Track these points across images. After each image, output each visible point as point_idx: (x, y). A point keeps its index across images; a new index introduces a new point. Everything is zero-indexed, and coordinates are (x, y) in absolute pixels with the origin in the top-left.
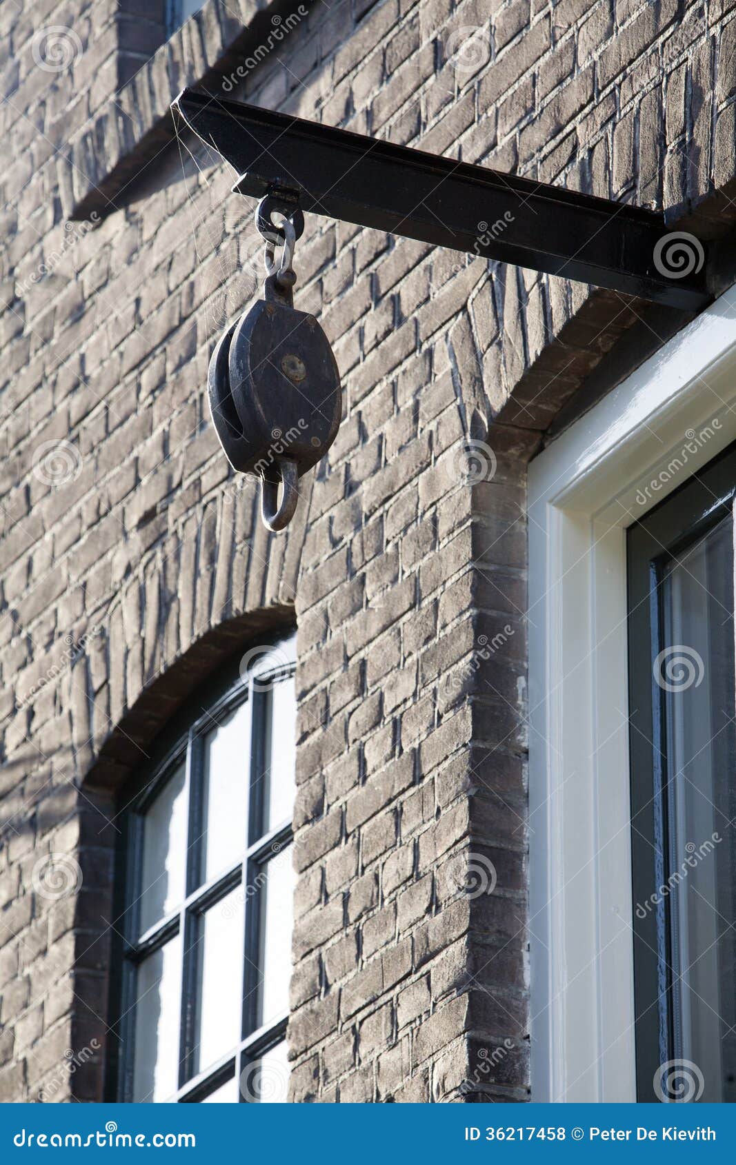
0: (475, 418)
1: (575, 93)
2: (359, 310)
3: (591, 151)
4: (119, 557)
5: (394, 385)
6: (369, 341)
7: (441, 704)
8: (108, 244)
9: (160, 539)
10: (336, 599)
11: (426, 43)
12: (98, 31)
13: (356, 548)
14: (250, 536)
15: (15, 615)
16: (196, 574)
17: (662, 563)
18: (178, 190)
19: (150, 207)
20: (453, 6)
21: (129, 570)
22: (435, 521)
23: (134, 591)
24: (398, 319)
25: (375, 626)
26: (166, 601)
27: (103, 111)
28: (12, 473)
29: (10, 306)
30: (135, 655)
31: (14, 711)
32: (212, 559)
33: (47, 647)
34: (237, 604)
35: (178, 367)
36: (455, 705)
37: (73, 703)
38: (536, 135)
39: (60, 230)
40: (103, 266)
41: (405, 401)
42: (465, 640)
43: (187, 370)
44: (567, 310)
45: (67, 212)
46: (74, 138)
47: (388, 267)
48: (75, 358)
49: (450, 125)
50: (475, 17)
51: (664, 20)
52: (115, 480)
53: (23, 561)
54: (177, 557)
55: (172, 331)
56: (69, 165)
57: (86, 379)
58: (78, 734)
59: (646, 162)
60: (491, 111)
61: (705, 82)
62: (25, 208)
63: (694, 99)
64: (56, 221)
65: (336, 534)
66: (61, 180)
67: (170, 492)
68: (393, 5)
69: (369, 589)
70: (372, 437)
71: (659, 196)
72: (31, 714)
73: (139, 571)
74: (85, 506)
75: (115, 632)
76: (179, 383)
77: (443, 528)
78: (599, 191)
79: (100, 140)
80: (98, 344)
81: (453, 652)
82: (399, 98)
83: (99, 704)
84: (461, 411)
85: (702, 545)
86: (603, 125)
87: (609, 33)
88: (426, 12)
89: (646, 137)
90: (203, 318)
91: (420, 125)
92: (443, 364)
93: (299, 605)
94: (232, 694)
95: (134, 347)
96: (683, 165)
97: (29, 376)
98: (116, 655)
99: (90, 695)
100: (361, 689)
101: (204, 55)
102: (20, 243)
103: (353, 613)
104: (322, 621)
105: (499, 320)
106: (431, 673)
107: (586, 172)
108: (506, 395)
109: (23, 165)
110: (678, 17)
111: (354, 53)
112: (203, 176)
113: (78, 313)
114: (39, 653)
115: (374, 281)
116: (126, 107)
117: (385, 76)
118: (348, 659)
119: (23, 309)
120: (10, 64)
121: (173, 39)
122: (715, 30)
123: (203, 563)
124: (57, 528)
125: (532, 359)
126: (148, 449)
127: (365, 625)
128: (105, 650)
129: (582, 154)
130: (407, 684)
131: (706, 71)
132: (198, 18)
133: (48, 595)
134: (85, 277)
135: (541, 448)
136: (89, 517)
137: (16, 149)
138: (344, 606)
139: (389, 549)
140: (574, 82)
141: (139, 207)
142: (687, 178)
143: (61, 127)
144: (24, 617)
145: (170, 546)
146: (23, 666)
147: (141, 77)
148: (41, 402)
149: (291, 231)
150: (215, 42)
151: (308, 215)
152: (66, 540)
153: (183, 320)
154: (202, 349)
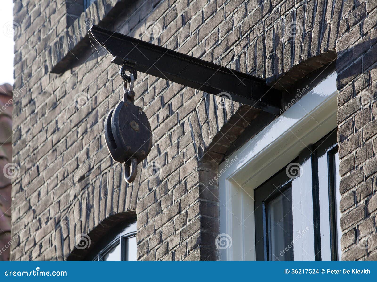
0: (200, 148)
1: (233, 36)
2: (157, 109)
3: (239, 57)
4: (72, 192)
5: (170, 135)
6: (161, 120)
7: (189, 248)
8: (65, 82)
9: (86, 186)
10: (151, 209)
11: (179, 16)
12: (59, 6)
13: (158, 192)
14: (119, 186)
15: (34, 211)
16: (100, 199)
17: (267, 203)
18: (90, 64)
19: (80, 69)
20: (188, 3)
21: (75, 197)
22: (186, 183)
23: (77, 204)
24: (171, 112)
25: (165, 219)
26: (89, 208)
27: (62, 35)
28: (32, 161)
29: (30, 102)
30: (78, 226)
31: (35, 244)
32: (106, 194)
33: (46, 223)
34: (115, 210)
35: (92, 126)
36: (194, 248)
37: (56, 243)
38: (220, 50)
39: (47, 76)
40: (64, 89)
41: (175, 141)
42: (197, 226)
43: (95, 127)
44: (232, 112)
45: (50, 70)
46: (52, 44)
47: (167, 94)
48: (54, 121)
49: (189, 45)
50: (197, 8)
51: (265, 12)
52: (70, 165)
53: (37, 192)
54: (93, 193)
55: (89, 113)
56: (50, 53)
57: (58, 129)
58: (58, 253)
59: (259, 62)
60: (203, 41)
61: (280, 34)
62: (34, 68)
63: (276, 40)
64: (46, 73)
65: (150, 187)
66: (47, 58)
67: (90, 170)
68: (167, 2)
69: (163, 206)
70: (163, 153)
71: (264, 74)
72: (41, 246)
73: (79, 197)
74: (59, 173)
75: (71, 218)
76: (92, 131)
77: (189, 186)
78: (242, 70)
79: (61, 45)
80: (62, 117)
81: (193, 230)
82: (170, 35)
83: (66, 243)
84: (194, 145)
85: (281, 198)
86: (244, 47)
87: (245, 16)
88: (179, 5)
89: (259, 53)
90: (100, 109)
91: (177, 45)
92: (188, 129)
93: (137, 211)
94: (114, 242)
95: (75, 118)
96: (273, 63)
97: (37, 127)
98: (71, 227)
99: (62, 240)
100: (160, 241)
101: (98, 16)
102: (33, 80)
103: (157, 215)
104: (146, 217)
105: (207, 114)
106: (185, 237)
107: (238, 63)
108: (210, 141)
109: (33, 52)
110: (270, 11)
111: (153, 18)
112: (99, 59)
113: (54, 106)
114: (43, 225)
115: (162, 98)
116: (70, 33)
117: (164, 27)
118: (155, 230)
119: (34, 103)
120: (27, 17)
121: (87, 10)
122: (283, 17)
123: (102, 195)
124: (49, 181)
125: (220, 128)
126: (81, 154)
127: (161, 219)
128: (67, 224)
129: (236, 58)
130: (177, 240)
131: (280, 31)
132: (96, 3)
133: (46, 205)
134: (57, 92)
135: (223, 160)
136: (60, 178)
137: (30, 47)
138: (153, 212)
139: (170, 193)
140: (233, 32)
141: (76, 69)
142: (274, 68)
143: (47, 40)
144: (38, 212)
145: (90, 189)
146: (37, 229)
147: (76, 23)
148: (42, 137)
149: (133, 78)
150: (102, 12)
151: (138, 73)
152: (52, 185)
153: (93, 110)
154: (100, 120)
